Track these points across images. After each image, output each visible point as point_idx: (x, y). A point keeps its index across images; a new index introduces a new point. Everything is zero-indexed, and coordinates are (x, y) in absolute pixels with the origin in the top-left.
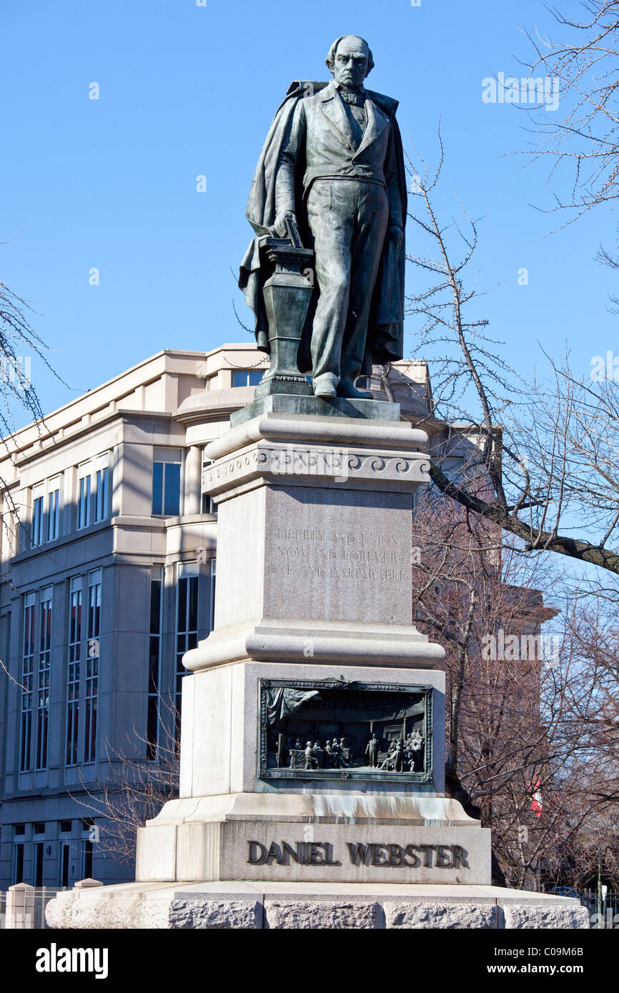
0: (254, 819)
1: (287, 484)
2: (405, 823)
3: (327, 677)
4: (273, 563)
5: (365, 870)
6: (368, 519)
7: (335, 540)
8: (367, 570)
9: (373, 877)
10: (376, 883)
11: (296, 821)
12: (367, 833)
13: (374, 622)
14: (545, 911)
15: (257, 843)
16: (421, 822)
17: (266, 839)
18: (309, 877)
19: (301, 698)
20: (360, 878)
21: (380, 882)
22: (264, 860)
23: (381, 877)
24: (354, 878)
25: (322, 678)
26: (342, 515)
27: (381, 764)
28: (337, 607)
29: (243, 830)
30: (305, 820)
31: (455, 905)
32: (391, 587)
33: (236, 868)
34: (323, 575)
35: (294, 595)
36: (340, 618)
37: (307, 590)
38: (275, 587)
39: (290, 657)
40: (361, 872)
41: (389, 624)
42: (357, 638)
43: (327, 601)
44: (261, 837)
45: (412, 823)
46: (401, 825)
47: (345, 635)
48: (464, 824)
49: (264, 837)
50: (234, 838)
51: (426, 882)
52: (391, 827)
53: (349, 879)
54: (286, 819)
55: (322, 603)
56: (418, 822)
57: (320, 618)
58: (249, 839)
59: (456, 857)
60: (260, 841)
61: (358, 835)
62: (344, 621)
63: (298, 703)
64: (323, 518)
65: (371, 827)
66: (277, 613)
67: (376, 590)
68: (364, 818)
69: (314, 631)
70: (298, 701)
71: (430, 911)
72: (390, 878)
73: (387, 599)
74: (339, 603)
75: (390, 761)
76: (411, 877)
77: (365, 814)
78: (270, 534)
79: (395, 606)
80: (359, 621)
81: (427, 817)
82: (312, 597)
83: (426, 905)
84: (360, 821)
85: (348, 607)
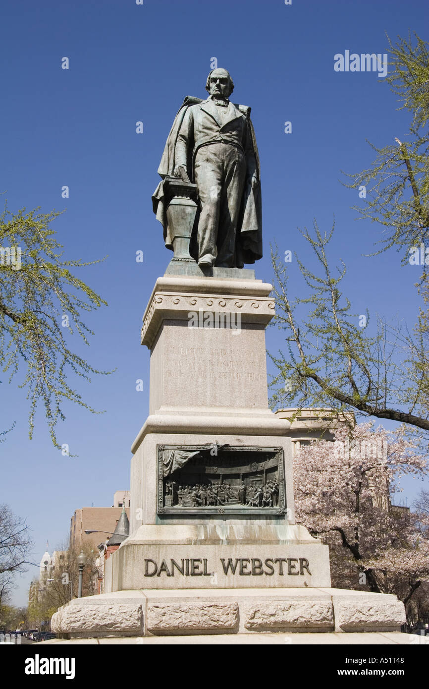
0: (151, 543)
1: (179, 318)
2: (265, 542)
3: (206, 443)
4: (170, 369)
5: (235, 578)
6: (235, 340)
7: (212, 354)
8: (236, 373)
9: (241, 583)
10: (243, 588)
11: (183, 543)
12: (236, 550)
13: (241, 407)
14: (370, 605)
15: (151, 561)
16: (278, 542)
17: (159, 557)
18: (193, 585)
19: (187, 457)
20: (231, 585)
21: (247, 588)
22: (157, 573)
23: (247, 583)
24: (227, 585)
25: (203, 443)
26: (217, 338)
27: (248, 502)
28: (215, 397)
29: (141, 551)
30: (189, 542)
31: (299, 602)
32: (252, 384)
33: (136, 580)
34: (204, 377)
35: (185, 390)
36: (217, 405)
37: (194, 386)
38: (171, 385)
39: (180, 430)
40: (232, 580)
41: (252, 408)
42: (229, 416)
43: (208, 393)
44: (155, 556)
45: (270, 542)
46: (261, 544)
47: (220, 414)
48: (308, 543)
49: (157, 556)
50: (134, 557)
51: (282, 586)
52: (253, 546)
53: (223, 586)
54: (176, 542)
55: (205, 395)
56: (274, 542)
57: (204, 405)
58: (145, 558)
59: (302, 567)
60: (154, 559)
61: (228, 552)
62: (220, 406)
63: (185, 461)
64: (204, 340)
65: (238, 546)
66: (173, 402)
67: (242, 386)
68: (233, 540)
69: (198, 412)
70: (185, 459)
71: (279, 607)
72: (254, 584)
73: (250, 392)
74: (217, 395)
75: (254, 500)
76: (270, 583)
77: (235, 538)
78: (168, 351)
79: (255, 396)
80: (231, 406)
81: (281, 538)
82: (198, 391)
83: (276, 603)
84: (230, 542)
85: (223, 398)
